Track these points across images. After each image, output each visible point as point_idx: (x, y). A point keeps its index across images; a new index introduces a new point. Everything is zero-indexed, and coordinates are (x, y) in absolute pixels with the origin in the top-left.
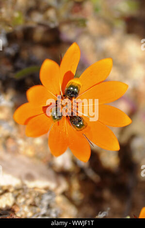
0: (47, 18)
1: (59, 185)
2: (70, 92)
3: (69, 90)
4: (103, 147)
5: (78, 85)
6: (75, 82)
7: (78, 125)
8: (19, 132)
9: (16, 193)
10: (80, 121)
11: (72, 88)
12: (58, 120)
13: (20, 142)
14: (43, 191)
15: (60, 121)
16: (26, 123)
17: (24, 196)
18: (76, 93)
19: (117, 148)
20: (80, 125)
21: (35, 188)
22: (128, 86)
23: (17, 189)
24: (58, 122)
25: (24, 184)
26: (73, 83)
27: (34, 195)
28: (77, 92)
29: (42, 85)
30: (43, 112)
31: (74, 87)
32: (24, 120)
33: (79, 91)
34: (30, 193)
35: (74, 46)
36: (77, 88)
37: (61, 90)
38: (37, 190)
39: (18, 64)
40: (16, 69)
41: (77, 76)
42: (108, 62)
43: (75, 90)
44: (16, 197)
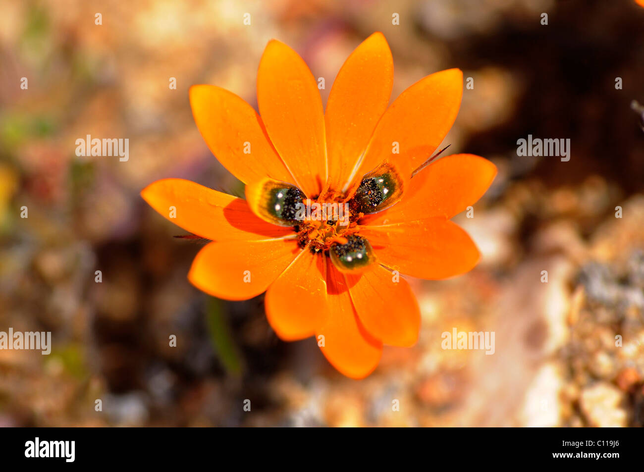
0: (66, 276)
1: (558, 252)
2: (289, 210)
3: (284, 214)
4: (452, 118)
5: (265, 189)
6: (257, 198)
7: (386, 191)
8: (399, 364)
9: (583, 378)
10: (374, 183)
11: (278, 207)
12: (368, 249)
13: (430, 362)
14: (579, 297)
15: (371, 244)
16: (376, 344)
17: (591, 355)
18: (289, 193)
19: (453, 76)
20: (385, 184)
21: (569, 323)
22: (271, 42)
23: (571, 374)
24: (377, 248)
25: (557, 356)
26: (260, 206)
27: (589, 327)
28: (286, 190)
29: (263, 294)
30: (346, 293)
31: (273, 200)
32: (368, 349)
33: (283, 186)
34: (584, 336)
35: (152, 197)
36: (274, 192)
37: (281, 239)
38: (575, 316)
39: (200, 363)
40: (217, 371)
41: (240, 190)
42: (199, 97)
43: (280, 196)
44: (595, 378)
